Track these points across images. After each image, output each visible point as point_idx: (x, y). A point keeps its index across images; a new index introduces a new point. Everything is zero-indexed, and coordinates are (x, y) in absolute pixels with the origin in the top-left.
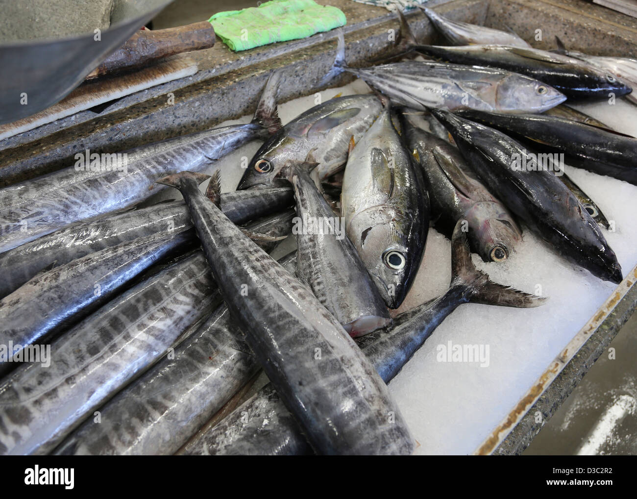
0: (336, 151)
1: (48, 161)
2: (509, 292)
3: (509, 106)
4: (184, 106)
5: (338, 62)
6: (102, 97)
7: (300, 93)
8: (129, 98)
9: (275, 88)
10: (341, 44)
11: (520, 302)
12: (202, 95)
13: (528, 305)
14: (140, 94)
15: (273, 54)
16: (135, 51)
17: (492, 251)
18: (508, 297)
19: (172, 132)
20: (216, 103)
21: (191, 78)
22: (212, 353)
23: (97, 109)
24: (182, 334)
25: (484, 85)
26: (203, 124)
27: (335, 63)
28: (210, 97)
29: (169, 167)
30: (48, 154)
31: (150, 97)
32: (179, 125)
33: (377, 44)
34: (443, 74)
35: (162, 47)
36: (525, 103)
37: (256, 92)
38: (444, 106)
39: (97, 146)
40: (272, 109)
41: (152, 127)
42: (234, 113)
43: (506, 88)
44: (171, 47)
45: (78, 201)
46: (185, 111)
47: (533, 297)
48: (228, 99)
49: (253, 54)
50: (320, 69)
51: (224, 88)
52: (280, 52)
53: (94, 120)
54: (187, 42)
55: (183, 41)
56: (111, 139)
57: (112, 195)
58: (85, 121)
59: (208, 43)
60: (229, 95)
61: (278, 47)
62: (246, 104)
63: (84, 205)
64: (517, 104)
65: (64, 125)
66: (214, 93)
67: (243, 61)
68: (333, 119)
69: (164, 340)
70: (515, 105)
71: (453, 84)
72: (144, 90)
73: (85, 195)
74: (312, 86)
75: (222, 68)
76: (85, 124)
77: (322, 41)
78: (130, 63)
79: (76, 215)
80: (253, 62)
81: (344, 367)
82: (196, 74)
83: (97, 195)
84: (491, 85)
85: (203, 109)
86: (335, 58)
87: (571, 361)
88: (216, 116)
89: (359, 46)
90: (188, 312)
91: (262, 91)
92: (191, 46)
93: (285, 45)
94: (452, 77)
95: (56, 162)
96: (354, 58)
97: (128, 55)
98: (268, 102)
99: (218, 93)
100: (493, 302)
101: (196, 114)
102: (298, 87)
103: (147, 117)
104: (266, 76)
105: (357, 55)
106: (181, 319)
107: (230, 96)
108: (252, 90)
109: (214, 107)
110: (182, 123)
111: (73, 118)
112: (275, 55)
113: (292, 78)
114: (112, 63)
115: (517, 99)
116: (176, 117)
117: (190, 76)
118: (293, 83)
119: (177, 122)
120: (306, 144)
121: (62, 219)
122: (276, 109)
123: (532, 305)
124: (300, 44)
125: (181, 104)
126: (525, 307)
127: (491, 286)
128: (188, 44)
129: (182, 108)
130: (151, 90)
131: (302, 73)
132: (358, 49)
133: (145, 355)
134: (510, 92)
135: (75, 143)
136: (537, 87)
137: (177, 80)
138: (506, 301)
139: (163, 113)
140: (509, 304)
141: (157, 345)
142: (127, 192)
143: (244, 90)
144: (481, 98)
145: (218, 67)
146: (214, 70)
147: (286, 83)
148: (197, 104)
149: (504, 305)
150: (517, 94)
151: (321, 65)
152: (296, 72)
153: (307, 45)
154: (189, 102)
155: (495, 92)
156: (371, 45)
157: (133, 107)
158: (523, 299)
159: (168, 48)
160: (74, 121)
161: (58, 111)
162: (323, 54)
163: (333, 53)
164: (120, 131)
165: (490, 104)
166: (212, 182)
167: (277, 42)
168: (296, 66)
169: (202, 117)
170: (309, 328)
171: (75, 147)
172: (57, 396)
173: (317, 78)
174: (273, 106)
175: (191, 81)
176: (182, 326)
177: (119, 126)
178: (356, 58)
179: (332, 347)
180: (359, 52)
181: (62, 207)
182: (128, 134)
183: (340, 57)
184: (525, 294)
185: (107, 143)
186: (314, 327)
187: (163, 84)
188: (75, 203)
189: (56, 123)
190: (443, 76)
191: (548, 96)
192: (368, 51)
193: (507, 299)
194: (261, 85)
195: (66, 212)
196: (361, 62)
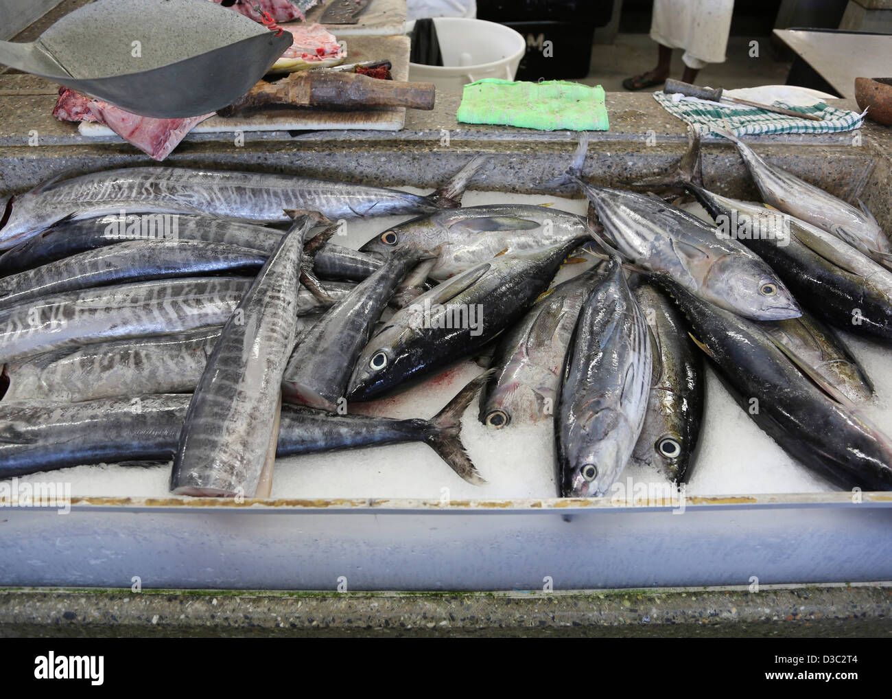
0: (474, 255)
1: (235, 161)
2: (463, 455)
3: (718, 293)
4: (369, 157)
5: (571, 169)
6: (300, 125)
7: (514, 188)
8: (328, 133)
9: (473, 172)
10: (583, 149)
11: (464, 471)
12: (391, 152)
13: (468, 477)
14: (339, 133)
15: (496, 137)
16: (346, 92)
17: (492, 413)
18: (459, 460)
19: (353, 177)
20: (406, 164)
21: (394, 134)
22: (199, 347)
23: (294, 133)
24: (201, 327)
25: (700, 254)
26: (387, 180)
27: (568, 169)
28: (399, 157)
29: (310, 203)
30: (236, 155)
31: (348, 138)
32: (361, 173)
33: (640, 164)
34: (665, 224)
35: (374, 96)
36: (738, 297)
37: (454, 168)
38: (648, 261)
39: (279, 164)
40: (458, 191)
41: (333, 165)
42: (425, 182)
43: (723, 269)
44: (383, 99)
45: (222, 199)
46: (370, 162)
47: (476, 473)
48: (420, 165)
49: (473, 130)
50: (546, 170)
51: (416, 152)
52: (507, 137)
53: (288, 142)
54: (401, 98)
55: (397, 95)
56: (292, 162)
57: (250, 206)
58: (283, 140)
59: (423, 105)
60: (421, 162)
61: (506, 131)
62: (440, 177)
63: (225, 204)
64: (728, 294)
65: (265, 137)
66: (404, 154)
67: (457, 134)
68: (493, 223)
69: (183, 322)
70: (725, 296)
71: (668, 240)
72: (343, 130)
73: (230, 196)
74: (532, 186)
75: (431, 134)
76: (281, 143)
77: (568, 140)
78: (339, 102)
79: (215, 210)
80: (470, 138)
81: (235, 398)
82: (400, 131)
83: (238, 201)
84: (708, 257)
85: (389, 167)
86: (569, 164)
87: (539, 599)
88: (403, 178)
89: (610, 160)
90: (215, 314)
91: (460, 170)
92: (404, 103)
93: (515, 131)
94: (672, 231)
95: (241, 165)
96: (600, 171)
97: (339, 94)
98: (458, 184)
99: (408, 156)
100: (444, 455)
101: (381, 169)
102: (511, 179)
103: (329, 155)
104: (469, 156)
105: (605, 169)
106: (206, 315)
107: (423, 163)
108: (449, 166)
109: (402, 168)
110: (365, 172)
111: (274, 134)
112: (499, 139)
113: (504, 169)
114: (323, 97)
115: (731, 288)
116: (358, 164)
117: (393, 131)
118: (505, 174)
119: (360, 169)
120: (442, 235)
121: (204, 208)
122: (463, 192)
123: (470, 480)
124: (537, 136)
125: (366, 154)
126: (463, 477)
127: (455, 440)
128: (400, 100)
129: (366, 158)
130: (350, 133)
131: (519, 166)
132: (608, 163)
133: (164, 325)
134: (725, 276)
135: (260, 154)
136: (762, 282)
137: (379, 131)
138: (454, 462)
139: (346, 156)
140: (453, 465)
141: (176, 322)
142: (264, 209)
143: (439, 163)
144: (690, 268)
145: (427, 131)
146: (421, 134)
147: (495, 171)
148: (383, 159)
149: (449, 464)
150: (732, 282)
151: (547, 165)
152: (511, 163)
153: (546, 139)
154: (374, 155)
155: (708, 269)
156: (630, 164)
157: (328, 142)
158: (468, 469)
159: (379, 98)
160: (274, 137)
161: (260, 123)
162: (551, 154)
163: (568, 157)
164: (301, 158)
165: (696, 281)
166: (327, 230)
167: (509, 126)
168: (511, 156)
169: (387, 173)
170: (244, 359)
171: (259, 158)
172: (94, 314)
173: (541, 178)
174: (461, 188)
175: (394, 136)
176: (204, 322)
177: (302, 154)
178: (605, 172)
179: (243, 381)
180: (609, 167)
181: (209, 199)
182: (309, 163)
183: (577, 162)
184: (472, 466)
185: (288, 164)
186: (247, 360)
187: (364, 130)
188: (219, 199)
189: (259, 133)
190: (663, 226)
191: (773, 301)
192: (626, 169)
193: (457, 460)
194: (462, 163)
195: (209, 204)
196: (612, 179)
